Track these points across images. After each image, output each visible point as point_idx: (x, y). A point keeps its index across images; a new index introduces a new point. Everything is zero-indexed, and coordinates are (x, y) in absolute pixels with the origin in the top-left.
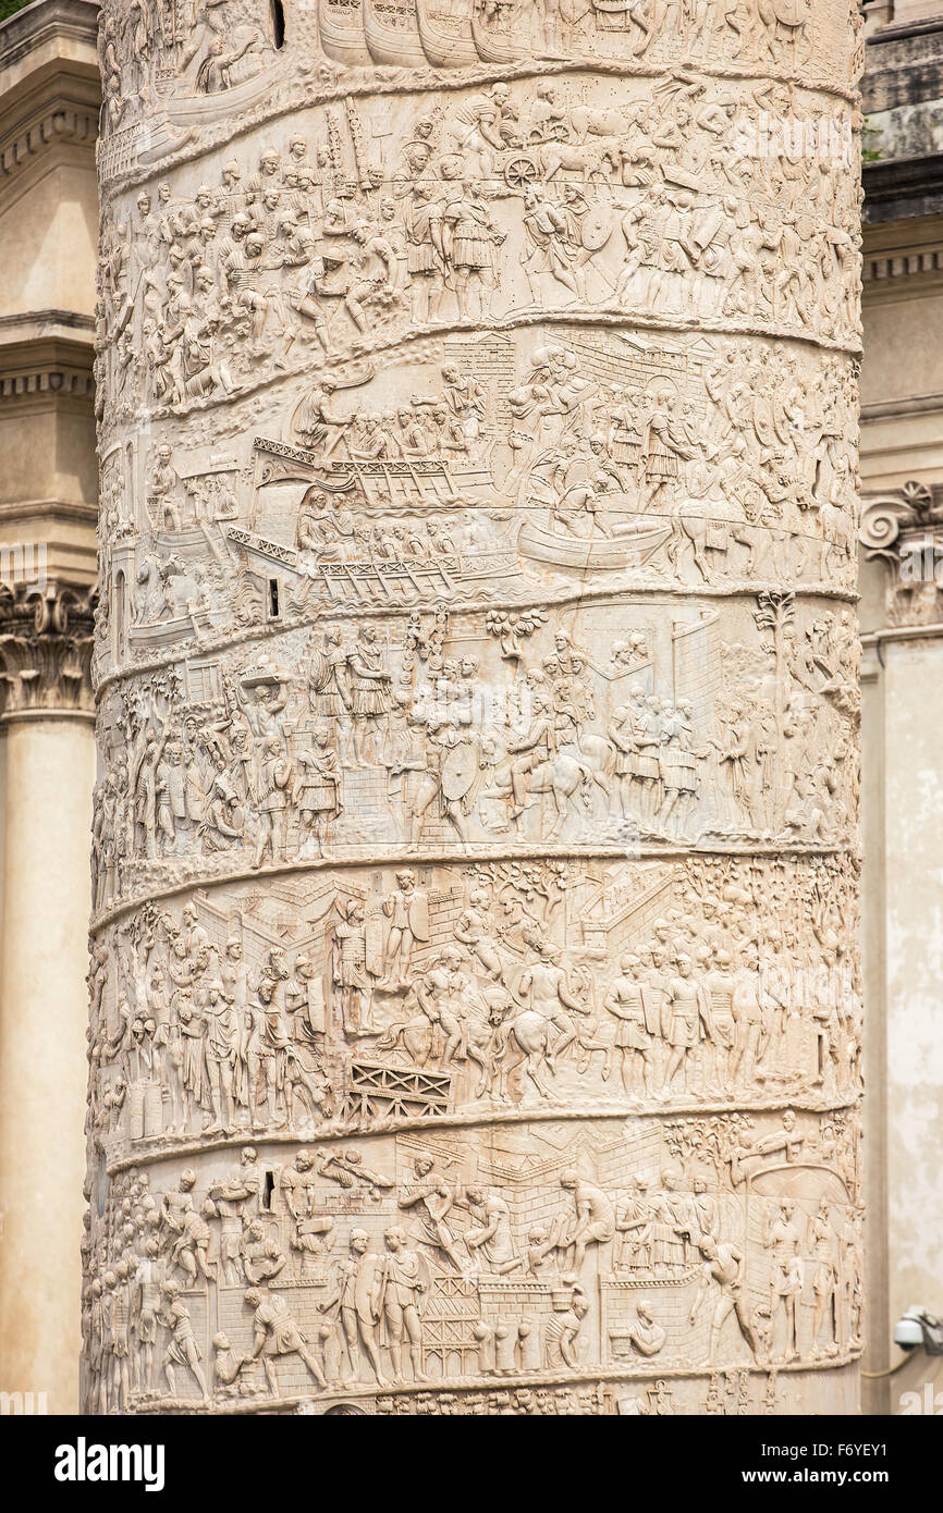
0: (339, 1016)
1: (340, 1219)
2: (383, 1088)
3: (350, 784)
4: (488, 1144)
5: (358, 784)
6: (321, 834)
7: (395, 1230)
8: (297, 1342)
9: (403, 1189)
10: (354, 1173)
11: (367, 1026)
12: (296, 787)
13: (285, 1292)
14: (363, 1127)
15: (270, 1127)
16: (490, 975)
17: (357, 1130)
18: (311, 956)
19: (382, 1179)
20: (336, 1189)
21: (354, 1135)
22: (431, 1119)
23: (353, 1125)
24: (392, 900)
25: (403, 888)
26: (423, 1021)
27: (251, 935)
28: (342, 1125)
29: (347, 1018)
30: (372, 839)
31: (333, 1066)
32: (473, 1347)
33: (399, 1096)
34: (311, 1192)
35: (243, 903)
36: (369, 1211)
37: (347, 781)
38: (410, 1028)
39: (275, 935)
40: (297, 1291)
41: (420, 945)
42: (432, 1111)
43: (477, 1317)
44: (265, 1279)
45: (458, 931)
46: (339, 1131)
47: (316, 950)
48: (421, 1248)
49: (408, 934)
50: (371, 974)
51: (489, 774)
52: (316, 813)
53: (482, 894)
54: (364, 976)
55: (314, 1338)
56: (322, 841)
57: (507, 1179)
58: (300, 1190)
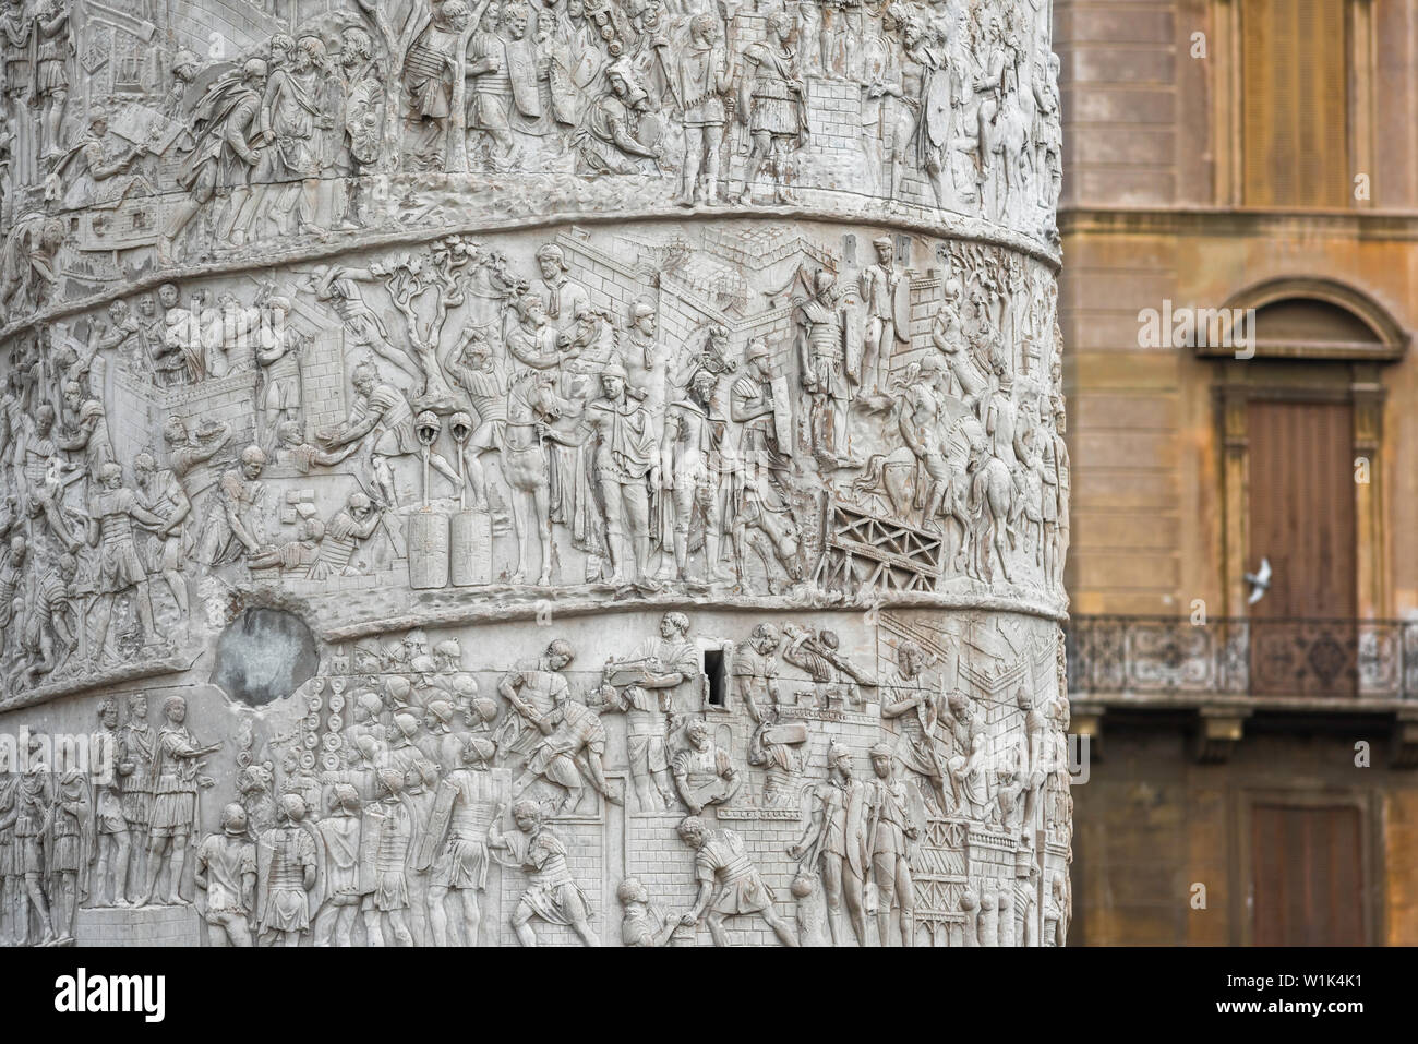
0: (807, 435)
1: (815, 726)
2: (870, 545)
3: (819, 102)
4: (966, 638)
5: (829, 104)
6: (780, 168)
7: (884, 749)
8: (763, 899)
9: (887, 691)
10: (834, 663)
11: (845, 455)
12: (746, 95)
13: (741, 826)
14: (848, 598)
15: (714, 587)
16: (968, 401)
17: (841, 602)
18: (768, 344)
19: (867, 674)
20: (807, 685)
21: (835, 608)
22: (920, 595)
23: (835, 595)
24: (870, 277)
25: (881, 261)
26: (905, 454)
27: (675, 303)
28: (822, 593)
29: (819, 439)
30: (847, 186)
31: (801, 507)
32: (960, 920)
33: (887, 558)
34: (774, 684)
35: (659, 255)
36: (851, 718)
37: (815, 95)
38: (893, 464)
39: (714, 308)
40: (758, 826)
41: (900, 348)
42: (920, 586)
43: (964, 879)
44: (715, 804)
45: (938, 332)
46: (819, 600)
47: (777, 337)
48: (908, 776)
49: (890, 328)
50: (851, 381)
51: (959, 113)
52: (775, 136)
53: (954, 285)
54: (842, 381)
55: (783, 895)
56: (781, 179)
57: (982, 689)
58: (761, 682)
